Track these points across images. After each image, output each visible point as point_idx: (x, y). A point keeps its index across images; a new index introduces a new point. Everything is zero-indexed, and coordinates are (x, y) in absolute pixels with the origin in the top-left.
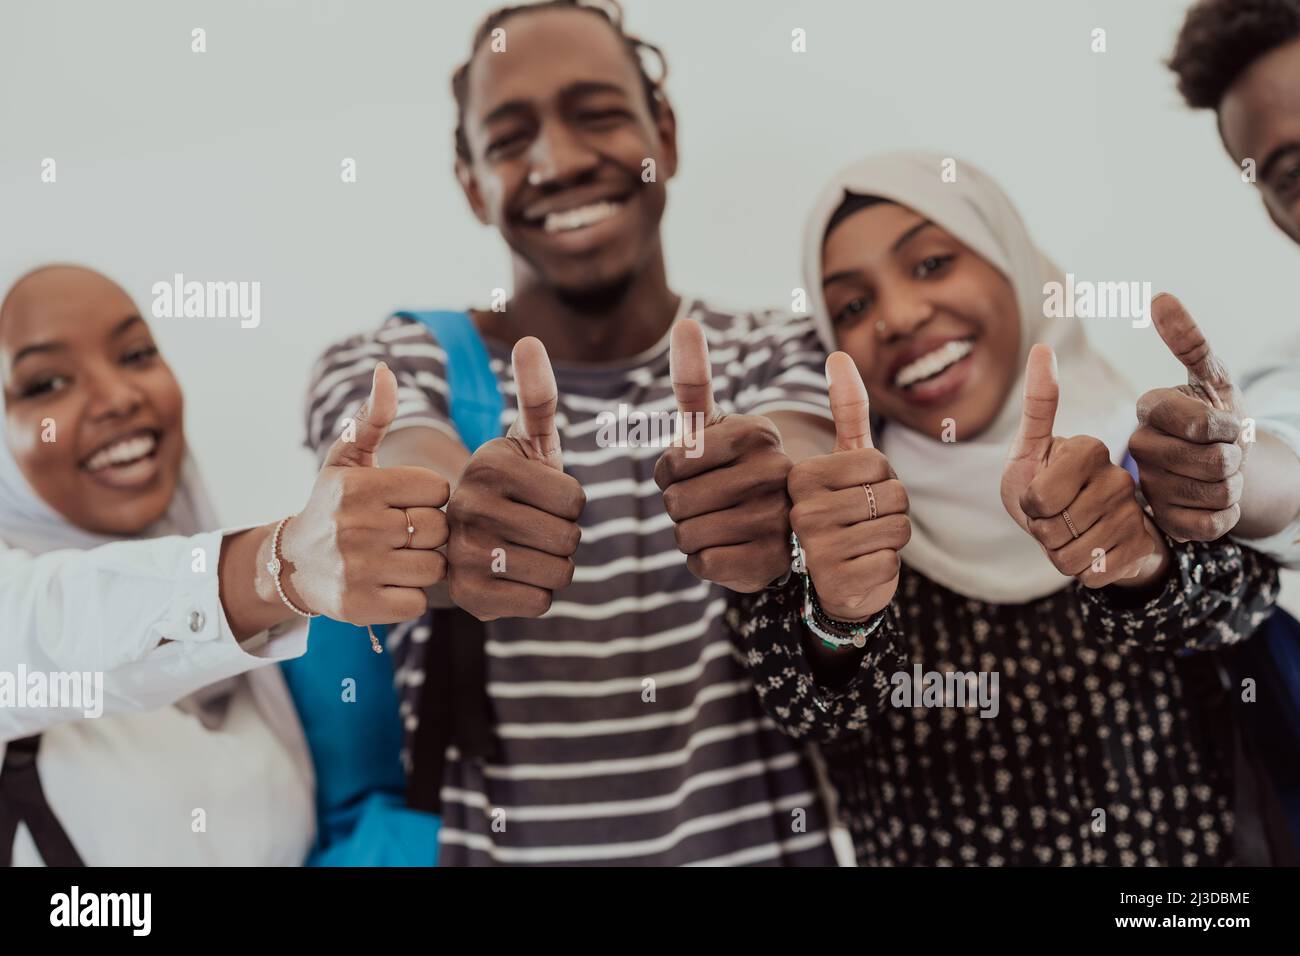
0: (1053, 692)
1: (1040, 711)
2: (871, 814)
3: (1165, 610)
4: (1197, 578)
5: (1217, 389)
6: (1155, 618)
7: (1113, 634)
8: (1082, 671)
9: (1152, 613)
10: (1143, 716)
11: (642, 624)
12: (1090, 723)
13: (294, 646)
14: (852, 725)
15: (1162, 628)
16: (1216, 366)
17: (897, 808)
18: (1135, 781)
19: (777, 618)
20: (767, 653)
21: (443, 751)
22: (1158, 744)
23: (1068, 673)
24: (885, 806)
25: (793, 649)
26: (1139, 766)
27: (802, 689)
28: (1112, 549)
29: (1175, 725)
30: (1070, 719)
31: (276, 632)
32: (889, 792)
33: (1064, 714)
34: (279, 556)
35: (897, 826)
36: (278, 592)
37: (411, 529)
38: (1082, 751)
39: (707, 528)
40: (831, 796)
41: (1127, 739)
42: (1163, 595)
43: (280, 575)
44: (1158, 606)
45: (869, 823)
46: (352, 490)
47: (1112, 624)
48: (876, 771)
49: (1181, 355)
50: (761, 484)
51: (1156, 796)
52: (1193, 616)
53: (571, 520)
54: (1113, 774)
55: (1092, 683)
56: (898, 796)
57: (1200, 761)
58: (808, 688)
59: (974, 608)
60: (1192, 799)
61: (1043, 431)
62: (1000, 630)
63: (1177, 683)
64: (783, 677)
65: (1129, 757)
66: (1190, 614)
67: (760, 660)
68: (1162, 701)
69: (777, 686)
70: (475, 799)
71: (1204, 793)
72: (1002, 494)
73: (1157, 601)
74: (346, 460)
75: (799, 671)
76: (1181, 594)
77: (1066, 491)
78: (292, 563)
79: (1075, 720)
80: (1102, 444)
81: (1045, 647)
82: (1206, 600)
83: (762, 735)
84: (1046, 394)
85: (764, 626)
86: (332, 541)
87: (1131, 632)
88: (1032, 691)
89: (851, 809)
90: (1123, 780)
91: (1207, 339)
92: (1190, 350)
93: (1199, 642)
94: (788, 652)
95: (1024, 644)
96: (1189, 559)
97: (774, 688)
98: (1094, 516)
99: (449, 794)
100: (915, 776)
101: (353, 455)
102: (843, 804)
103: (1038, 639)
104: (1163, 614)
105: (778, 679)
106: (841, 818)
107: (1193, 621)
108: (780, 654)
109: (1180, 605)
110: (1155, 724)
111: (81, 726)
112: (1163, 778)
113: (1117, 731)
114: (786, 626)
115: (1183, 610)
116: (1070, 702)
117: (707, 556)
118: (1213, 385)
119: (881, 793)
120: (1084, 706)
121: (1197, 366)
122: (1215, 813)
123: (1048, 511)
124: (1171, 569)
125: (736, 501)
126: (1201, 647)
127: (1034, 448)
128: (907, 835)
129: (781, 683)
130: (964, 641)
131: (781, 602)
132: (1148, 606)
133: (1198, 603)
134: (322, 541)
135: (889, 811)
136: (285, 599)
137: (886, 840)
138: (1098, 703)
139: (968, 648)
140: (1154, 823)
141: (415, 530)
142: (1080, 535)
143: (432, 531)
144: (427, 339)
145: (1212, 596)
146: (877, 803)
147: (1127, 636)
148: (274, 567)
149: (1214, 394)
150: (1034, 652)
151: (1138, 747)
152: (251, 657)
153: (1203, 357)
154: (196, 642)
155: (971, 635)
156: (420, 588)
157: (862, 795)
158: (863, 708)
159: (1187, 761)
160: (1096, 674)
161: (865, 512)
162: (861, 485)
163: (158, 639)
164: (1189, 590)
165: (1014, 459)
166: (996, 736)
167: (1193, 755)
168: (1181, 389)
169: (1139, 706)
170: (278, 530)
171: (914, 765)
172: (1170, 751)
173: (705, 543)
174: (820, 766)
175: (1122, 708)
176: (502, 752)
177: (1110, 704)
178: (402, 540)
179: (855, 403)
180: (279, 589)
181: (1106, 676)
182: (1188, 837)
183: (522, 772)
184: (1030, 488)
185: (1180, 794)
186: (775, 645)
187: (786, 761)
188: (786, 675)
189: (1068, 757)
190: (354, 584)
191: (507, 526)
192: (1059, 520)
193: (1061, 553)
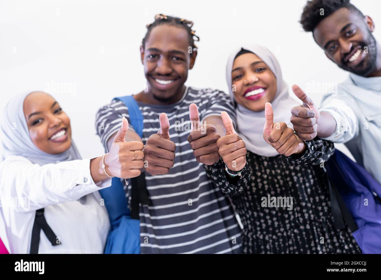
0: (284, 177)
1: (281, 182)
2: (244, 210)
3: (306, 158)
4: (313, 149)
5: (310, 105)
6: (304, 160)
7: (295, 164)
8: (291, 171)
9: (303, 159)
10: (306, 181)
11: (183, 168)
12: (294, 184)
13: (108, 184)
14: (239, 191)
15: (306, 162)
16: (309, 100)
17: (250, 208)
18: (306, 196)
19: (219, 169)
20: (218, 177)
21: (138, 204)
22: (311, 187)
23: (287, 172)
24: (247, 208)
25: (223, 176)
26: (307, 192)
27: (227, 185)
28: (291, 147)
29: (314, 182)
30: (289, 183)
31: (104, 181)
32: (248, 204)
33: (288, 182)
34: (104, 164)
35: (250, 212)
36: (105, 172)
37: (136, 156)
38: (293, 190)
39: (201, 151)
40: (234, 207)
41: (303, 186)
42: (305, 154)
43: (105, 168)
44: (304, 157)
45: (244, 212)
46: (122, 148)
47: (294, 162)
48: (244, 200)
49: (300, 98)
50: (212, 140)
51: (311, 199)
52: (313, 158)
53: (173, 152)
54: (301, 195)
55: (293, 174)
56: (250, 205)
57: (321, 190)
58: (228, 185)
59: (264, 158)
60: (320, 199)
61: (271, 122)
62: (270, 163)
63: (314, 172)
64: (222, 182)
65: (304, 191)
66: (312, 157)
67: (216, 179)
68: (311, 176)
69: (221, 184)
70: (147, 215)
71: (323, 197)
72: (264, 137)
73: (303, 156)
74: (118, 141)
75: (226, 181)
76: (309, 153)
77: (278, 135)
78: (108, 165)
79: (290, 183)
80: (285, 123)
81: (281, 166)
82: (315, 154)
83: (216, 193)
84: (270, 114)
85: (216, 171)
86: (118, 160)
87: (299, 164)
88: (279, 177)
89: (239, 209)
90: (303, 196)
91: (306, 94)
92: (302, 97)
93: (315, 163)
94: (222, 177)
95: (276, 166)
96: (310, 145)
97: (220, 185)
98: (285, 140)
99: (141, 215)
100: (253, 200)
101: (120, 139)
102: (237, 208)
103: (279, 165)
104: (306, 159)
105: (221, 183)
106: (237, 212)
107: (313, 159)
108: (221, 177)
109: (309, 156)
110: (309, 182)
111: (55, 205)
112: (313, 195)
113: (301, 185)
114: (221, 171)
115: (310, 157)
116: (288, 179)
117: (201, 157)
118: (308, 104)
119: (246, 205)
120: (292, 179)
121: (304, 100)
122: (326, 202)
123: (275, 140)
124: (306, 148)
125: (207, 145)
126: (316, 164)
127: (269, 126)
128: (253, 214)
129: (222, 184)
130: (262, 166)
131: (220, 165)
132: (302, 157)
133: (314, 155)
134: (115, 160)
135: (248, 209)
136: (107, 174)
137: (248, 216)
138: (295, 178)
139: (263, 168)
140: (312, 206)
141: (137, 156)
142: (283, 145)
143: (141, 155)
144: (123, 105)
145: (317, 153)
146: (245, 207)
147: (298, 165)
148: (103, 166)
149: (309, 106)
150: (279, 168)
151: (306, 188)
152: (98, 187)
153: (305, 98)
154: (85, 185)
155: (263, 165)
156: (139, 169)
157: (241, 206)
158: (242, 187)
159: (318, 190)
160: (294, 172)
161: (235, 149)
162: (233, 143)
163: (76, 184)
164: (311, 152)
165: (266, 130)
166: (272, 189)
167: (319, 189)
168: (302, 106)
169: (305, 178)
170: (103, 158)
171: (253, 198)
172: (314, 188)
173: (201, 154)
174: (231, 200)
175: (301, 179)
176: (152, 203)
177: (298, 178)
178: (134, 158)
179: (230, 123)
180: (105, 171)
181: (297, 172)
182: (320, 208)
183: (157, 207)
184: (270, 136)
185: (317, 198)
186: (219, 175)
187: (222, 198)
188: (223, 182)
189: (289, 192)
190: (123, 169)
191: (158, 153)
192: (278, 142)
193: (279, 150)
